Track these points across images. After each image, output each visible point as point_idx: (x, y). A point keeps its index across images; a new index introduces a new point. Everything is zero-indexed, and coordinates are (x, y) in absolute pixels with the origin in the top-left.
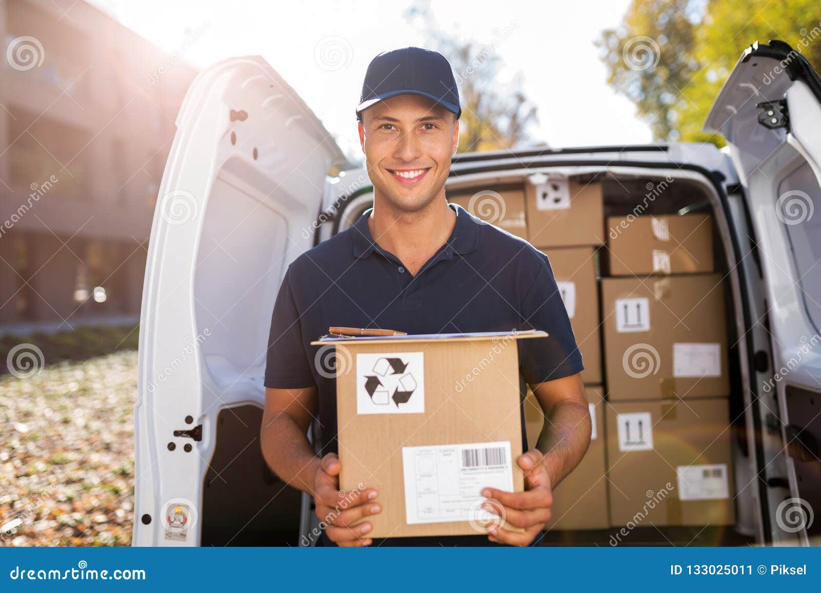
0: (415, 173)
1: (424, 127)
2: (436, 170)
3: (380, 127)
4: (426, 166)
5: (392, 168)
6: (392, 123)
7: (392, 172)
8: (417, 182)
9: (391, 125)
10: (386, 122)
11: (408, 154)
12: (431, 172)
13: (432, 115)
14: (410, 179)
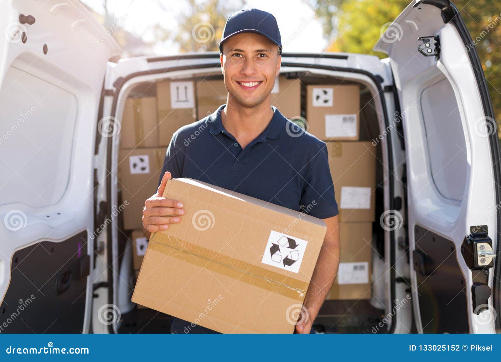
0: (253, 84)
1: (259, 56)
2: (266, 83)
3: (233, 55)
4: (260, 80)
5: (239, 80)
6: (239, 52)
7: (239, 83)
8: (254, 89)
9: (239, 54)
10: (237, 52)
11: (249, 71)
12: (263, 84)
13: (264, 49)
14: (249, 87)
